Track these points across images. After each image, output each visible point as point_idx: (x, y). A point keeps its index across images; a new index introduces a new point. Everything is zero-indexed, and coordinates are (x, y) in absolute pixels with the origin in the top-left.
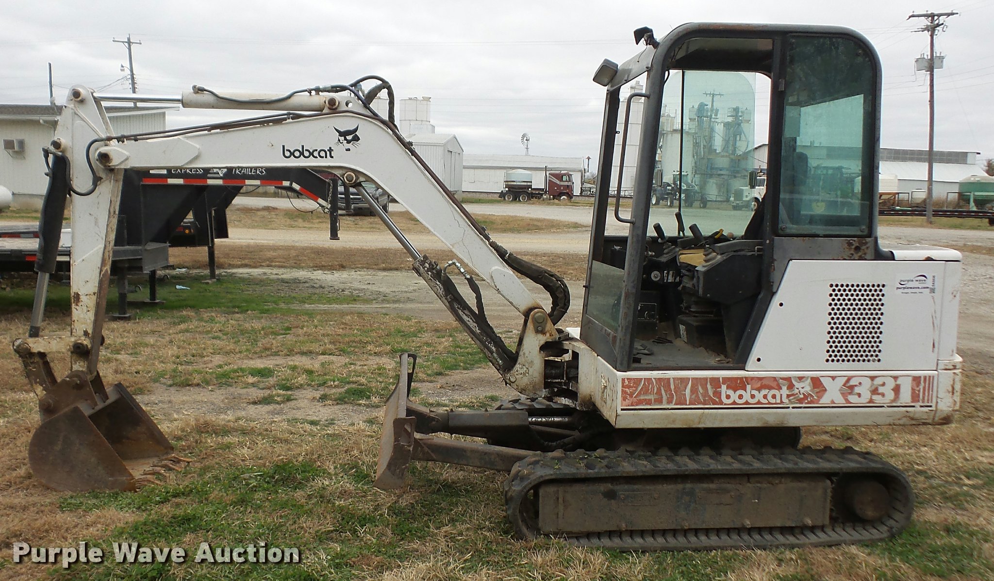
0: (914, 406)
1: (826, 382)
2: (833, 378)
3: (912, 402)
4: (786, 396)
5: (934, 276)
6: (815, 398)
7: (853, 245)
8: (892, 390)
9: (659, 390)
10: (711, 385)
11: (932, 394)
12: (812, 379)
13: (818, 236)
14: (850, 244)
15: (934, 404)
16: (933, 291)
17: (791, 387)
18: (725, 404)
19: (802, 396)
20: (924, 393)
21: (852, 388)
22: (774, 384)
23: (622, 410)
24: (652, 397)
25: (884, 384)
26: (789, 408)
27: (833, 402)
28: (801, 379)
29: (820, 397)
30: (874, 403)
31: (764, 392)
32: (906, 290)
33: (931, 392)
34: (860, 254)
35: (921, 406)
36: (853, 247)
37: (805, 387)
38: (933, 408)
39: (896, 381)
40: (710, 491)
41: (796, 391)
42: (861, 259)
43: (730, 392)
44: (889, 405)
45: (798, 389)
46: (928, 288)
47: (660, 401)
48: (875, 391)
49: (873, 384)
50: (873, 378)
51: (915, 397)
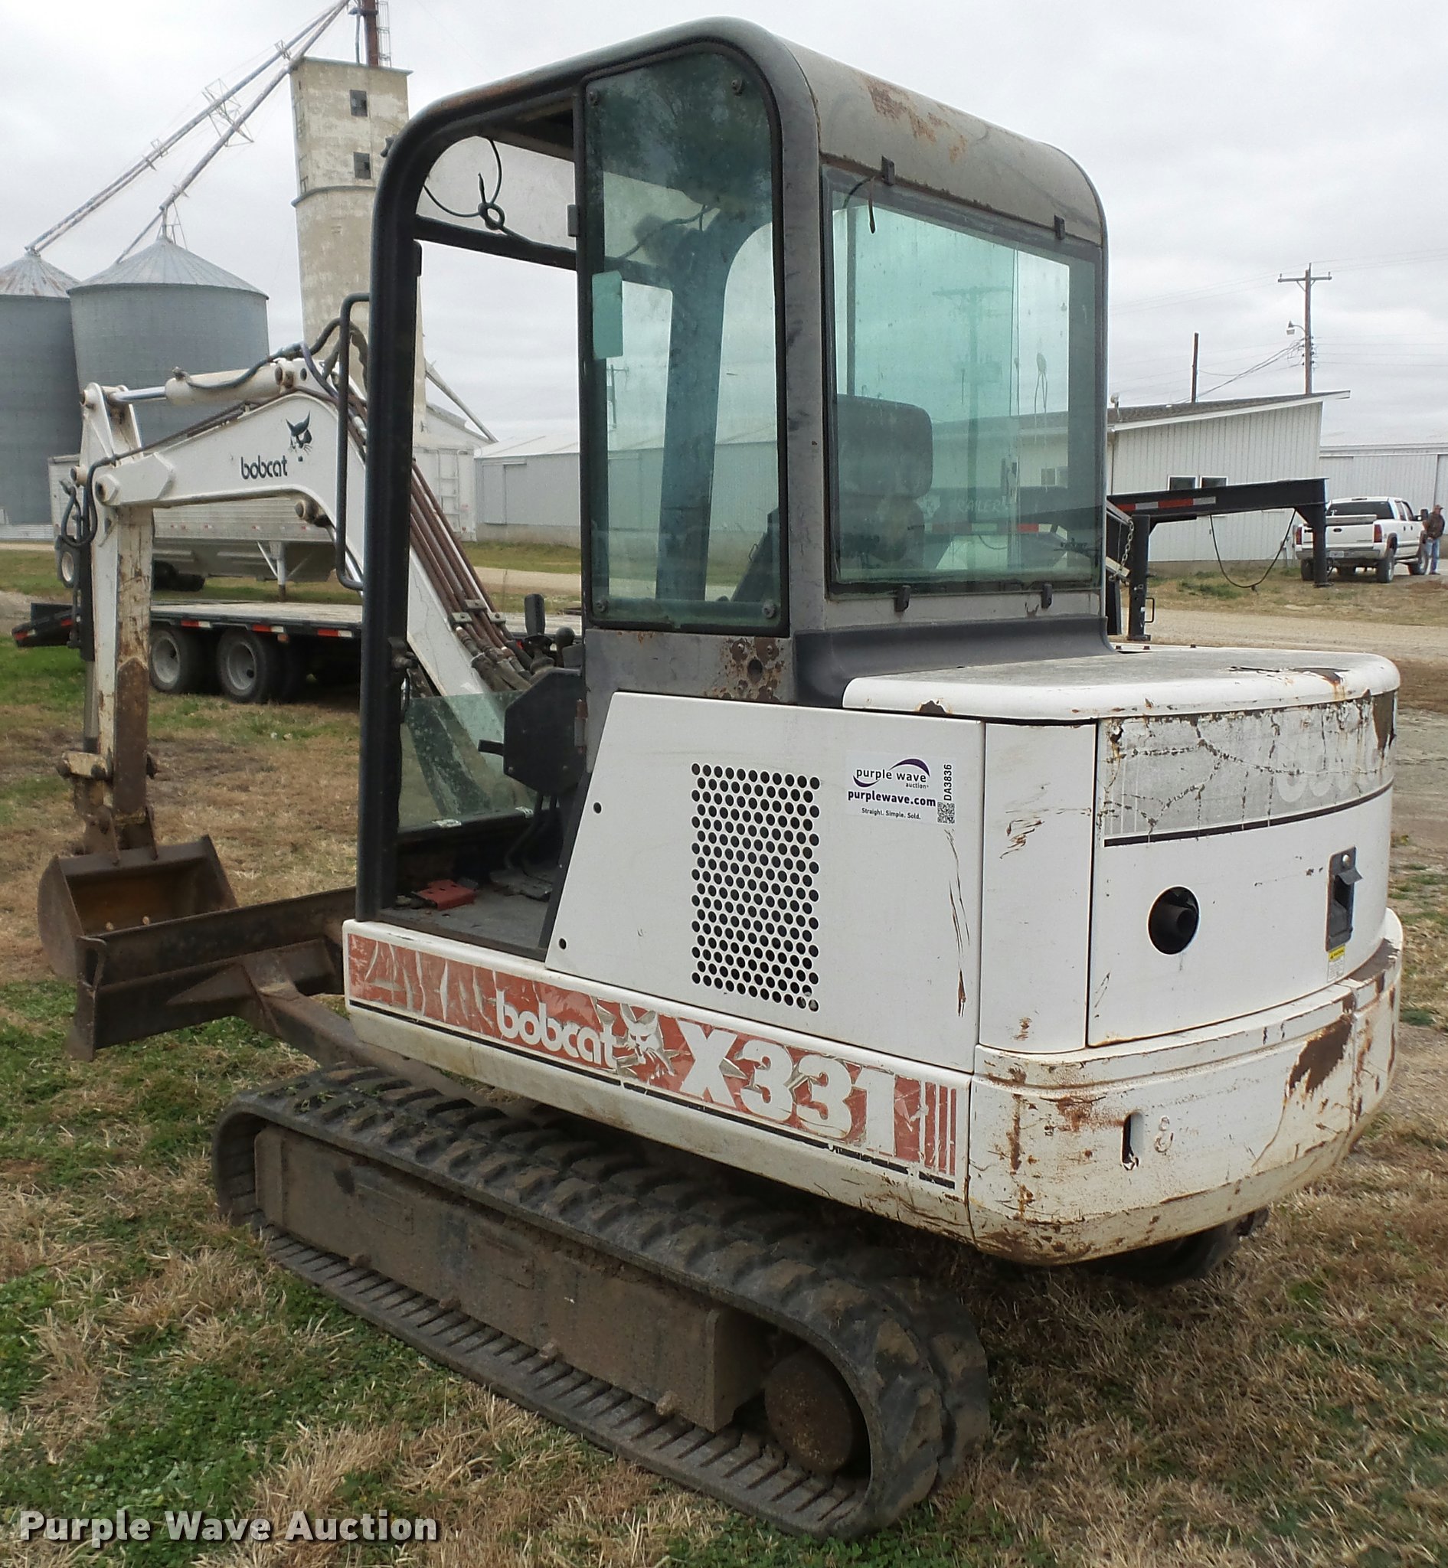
0: (904, 1170)
1: (691, 1035)
2: (708, 1029)
3: (898, 1155)
4: (611, 1051)
5: (948, 767)
6: (671, 1073)
7: (745, 657)
8: (846, 1101)
9: (400, 974)
10: (479, 984)
11: (953, 1147)
12: (662, 1019)
13: (667, 628)
14: (738, 654)
15: (959, 1180)
16: (947, 814)
17: (620, 1029)
18: (505, 1039)
19: (642, 1060)
20: (929, 1138)
21: (748, 1066)
22: (586, 1013)
23: (354, 1003)
24: (390, 987)
25: (823, 1080)
26: (618, 1083)
27: (707, 1096)
28: (639, 1012)
29: (681, 1075)
30: (800, 1127)
31: (572, 1028)
32: (873, 804)
33: (949, 1142)
34: (761, 684)
35: (922, 1176)
36: (746, 663)
37: (647, 1039)
38: (958, 1192)
39: (854, 1080)
40: (491, 1240)
41: (631, 1044)
42: (765, 697)
43: (511, 1012)
44: (838, 1144)
45: (634, 1038)
46: (931, 802)
47: (402, 1000)
48: (801, 1093)
49: (795, 1074)
50: (797, 1054)
51: (906, 1143)
